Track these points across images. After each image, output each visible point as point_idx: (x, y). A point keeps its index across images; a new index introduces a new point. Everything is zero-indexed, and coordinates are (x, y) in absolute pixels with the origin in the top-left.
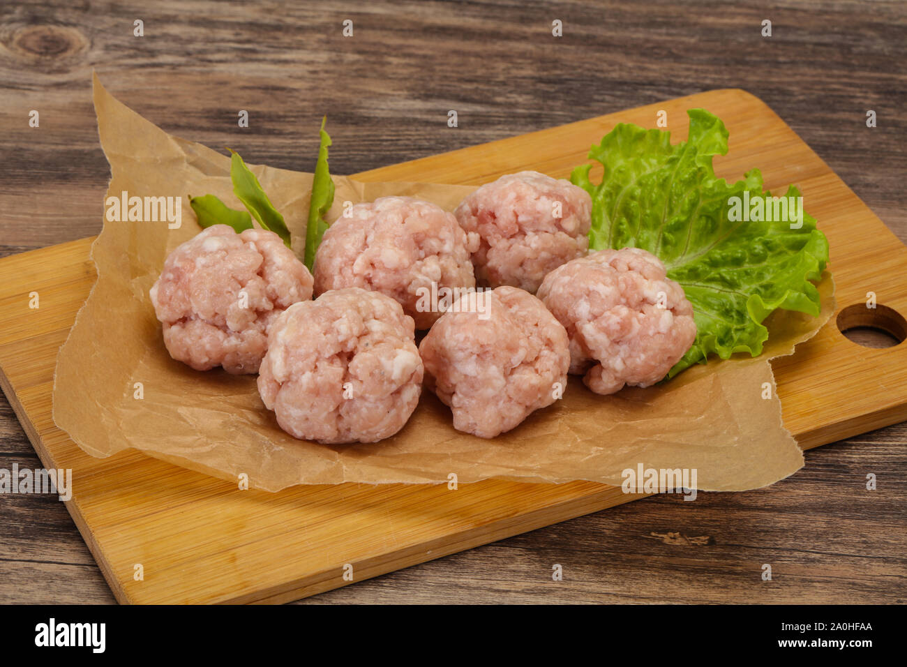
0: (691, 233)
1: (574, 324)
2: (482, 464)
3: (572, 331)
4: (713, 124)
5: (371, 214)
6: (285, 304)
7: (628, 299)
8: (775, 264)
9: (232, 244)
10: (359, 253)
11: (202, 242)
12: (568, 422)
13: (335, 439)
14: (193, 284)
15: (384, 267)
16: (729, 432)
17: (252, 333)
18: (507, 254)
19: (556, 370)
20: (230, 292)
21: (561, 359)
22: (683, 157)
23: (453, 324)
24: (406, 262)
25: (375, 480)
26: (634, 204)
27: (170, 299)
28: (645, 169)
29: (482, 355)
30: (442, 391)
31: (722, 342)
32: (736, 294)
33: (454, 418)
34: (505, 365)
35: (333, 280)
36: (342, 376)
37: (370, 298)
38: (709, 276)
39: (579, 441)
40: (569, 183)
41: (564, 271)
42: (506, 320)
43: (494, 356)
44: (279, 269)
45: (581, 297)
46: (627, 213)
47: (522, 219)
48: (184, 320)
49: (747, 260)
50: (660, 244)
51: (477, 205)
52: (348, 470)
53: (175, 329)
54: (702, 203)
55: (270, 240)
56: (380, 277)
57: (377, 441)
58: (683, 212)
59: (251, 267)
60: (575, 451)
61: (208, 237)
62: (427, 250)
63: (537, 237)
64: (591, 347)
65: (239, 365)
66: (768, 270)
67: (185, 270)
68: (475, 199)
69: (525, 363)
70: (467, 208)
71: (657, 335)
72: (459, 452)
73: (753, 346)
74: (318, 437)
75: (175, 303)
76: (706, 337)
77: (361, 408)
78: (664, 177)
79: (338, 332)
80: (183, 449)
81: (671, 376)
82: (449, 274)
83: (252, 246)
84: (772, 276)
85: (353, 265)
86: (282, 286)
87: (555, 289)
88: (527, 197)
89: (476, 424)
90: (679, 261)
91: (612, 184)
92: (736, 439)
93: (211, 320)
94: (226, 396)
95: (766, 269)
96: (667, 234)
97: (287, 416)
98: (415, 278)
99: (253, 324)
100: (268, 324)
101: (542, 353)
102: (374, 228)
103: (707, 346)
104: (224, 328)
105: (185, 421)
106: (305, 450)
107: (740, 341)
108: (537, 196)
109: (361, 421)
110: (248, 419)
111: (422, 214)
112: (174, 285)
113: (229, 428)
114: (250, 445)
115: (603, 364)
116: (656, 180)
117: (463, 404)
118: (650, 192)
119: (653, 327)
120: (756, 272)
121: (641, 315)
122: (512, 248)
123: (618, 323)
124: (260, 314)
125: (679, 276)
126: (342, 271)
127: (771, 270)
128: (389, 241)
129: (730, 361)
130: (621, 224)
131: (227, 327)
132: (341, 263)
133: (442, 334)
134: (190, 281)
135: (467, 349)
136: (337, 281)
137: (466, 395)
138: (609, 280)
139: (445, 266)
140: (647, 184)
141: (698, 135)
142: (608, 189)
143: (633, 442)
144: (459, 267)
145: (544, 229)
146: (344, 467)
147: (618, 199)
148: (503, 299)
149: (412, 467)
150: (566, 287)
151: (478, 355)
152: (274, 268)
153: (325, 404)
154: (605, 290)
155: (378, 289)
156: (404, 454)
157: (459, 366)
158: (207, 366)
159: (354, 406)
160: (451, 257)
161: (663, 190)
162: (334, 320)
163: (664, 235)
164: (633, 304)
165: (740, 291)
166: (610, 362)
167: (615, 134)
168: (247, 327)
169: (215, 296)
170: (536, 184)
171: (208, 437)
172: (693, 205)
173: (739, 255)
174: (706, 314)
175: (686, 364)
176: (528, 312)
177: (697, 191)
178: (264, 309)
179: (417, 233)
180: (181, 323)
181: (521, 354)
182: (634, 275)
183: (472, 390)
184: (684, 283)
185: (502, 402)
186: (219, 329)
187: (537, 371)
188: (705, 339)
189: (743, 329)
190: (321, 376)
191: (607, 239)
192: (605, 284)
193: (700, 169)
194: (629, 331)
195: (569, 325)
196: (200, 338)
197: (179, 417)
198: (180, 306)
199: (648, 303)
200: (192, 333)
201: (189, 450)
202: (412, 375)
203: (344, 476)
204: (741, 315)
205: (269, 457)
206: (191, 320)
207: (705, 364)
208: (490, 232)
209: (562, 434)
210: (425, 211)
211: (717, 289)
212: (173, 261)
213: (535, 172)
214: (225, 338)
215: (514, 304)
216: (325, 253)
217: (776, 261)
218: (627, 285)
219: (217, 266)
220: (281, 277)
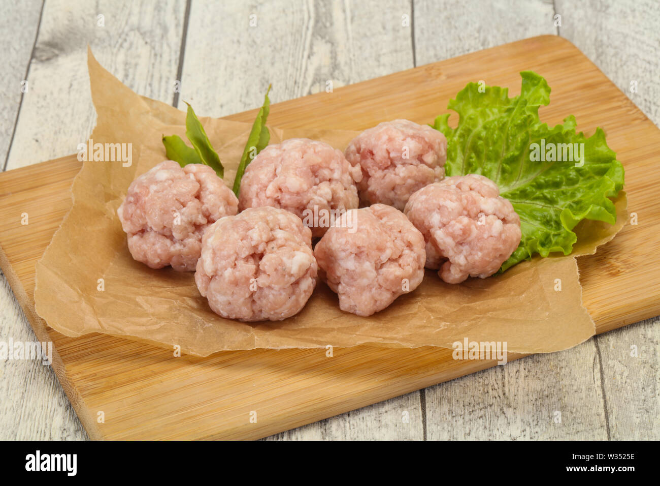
0: (523, 164)
1: (429, 231)
2: (359, 335)
3: (428, 236)
4: (539, 82)
5: (279, 152)
6: (215, 219)
7: (469, 211)
8: (585, 186)
9: (177, 175)
10: (270, 181)
11: (154, 174)
12: (425, 304)
13: (251, 318)
14: (148, 205)
15: (289, 191)
16: (541, 309)
17: (191, 241)
18: (382, 181)
19: (414, 265)
20: (174, 211)
21: (419, 257)
22: (517, 108)
23: (337, 231)
24: (305, 187)
25: (278, 347)
26: (480, 142)
27: (132, 216)
28: (489, 116)
29: (359, 254)
30: (331, 282)
31: (543, 244)
32: (554, 209)
33: (340, 302)
34: (375, 262)
35: (252, 202)
36: (254, 271)
37: (277, 213)
38: (535, 196)
39: (432, 318)
40: (430, 128)
41: (422, 192)
42: (376, 228)
43: (367, 254)
44: (211, 193)
45: (434, 210)
46: (475, 149)
47: (392, 155)
48: (143, 231)
49: (564, 183)
50: (500, 173)
51: (360, 146)
52: (258, 339)
53: (135, 238)
55: (205, 172)
56: (286, 199)
57: (283, 319)
58: (517, 149)
59: (190, 192)
60: (429, 325)
61: (158, 171)
62: (321, 177)
63: (404, 169)
64: (442, 247)
65: (183, 265)
66: (579, 190)
67: (142, 194)
68: (359, 142)
69: (391, 260)
70: (353, 148)
71: (491, 238)
72: (343, 326)
73: (565, 247)
74: (239, 316)
75: (135, 219)
76: (531, 240)
77: (269, 295)
78: (503, 122)
79: (251, 238)
80: (139, 327)
81: (503, 270)
82: (338, 195)
83: (192, 176)
84: (582, 194)
85: (266, 190)
86: (213, 206)
87: (415, 205)
88: (397, 139)
89: (356, 306)
90: (513, 186)
91: (464, 128)
92: (547, 314)
93: (161, 231)
94: (173, 287)
95: (578, 190)
96: (505, 165)
97: (216, 301)
99: (192, 234)
100: (203, 234)
101: (404, 253)
102: (281, 163)
103: (532, 248)
104: (171, 237)
105: (141, 307)
106: (228, 325)
107: (557, 244)
109: (269, 304)
110: (188, 305)
111: (317, 151)
112: (134, 205)
113: (174, 311)
114: (188, 323)
115: (451, 261)
116: (497, 125)
117: (346, 291)
118: (492, 134)
119: (487, 232)
120: (570, 192)
122: (386, 177)
123: (461, 229)
124: (198, 227)
125: (513, 196)
126: (259, 195)
127: (581, 190)
128: (292, 171)
129: (548, 258)
130: (471, 158)
131: (173, 237)
132: (257, 189)
133: (330, 240)
134: (145, 202)
135: (348, 250)
136: (254, 201)
137: (348, 285)
138: (454, 197)
139: (335, 189)
140: (490, 128)
141: (528, 90)
142: (462, 132)
143: (473, 317)
144: (345, 189)
145: (410, 162)
146: (256, 337)
147: (468, 140)
148: (376, 213)
149: (306, 337)
150: (423, 203)
151: (356, 254)
152: (207, 193)
153: (242, 293)
154: (452, 205)
155: (285, 207)
156: (303, 328)
157: (342, 263)
158: (160, 266)
159: (263, 294)
160: (339, 183)
161: (502, 132)
162: (249, 230)
163: (503, 166)
165: (558, 206)
166: (456, 258)
167: (466, 90)
168: (187, 236)
169: (163, 214)
170: (404, 129)
171: (157, 318)
172: (525, 143)
173: (558, 180)
174: (532, 224)
175: (516, 261)
176: (394, 222)
177: (527, 133)
178: (200, 223)
180: (141, 234)
181: (388, 253)
182: (474, 193)
183: (352, 280)
184: (516, 201)
185: (374, 289)
186: (167, 238)
187: (400, 265)
188: (530, 242)
189: (559, 235)
190: (239, 271)
191: (461, 169)
192: (451, 200)
193: (529, 116)
194: (469, 235)
195: (425, 232)
196: (154, 244)
197: (137, 304)
198: (139, 221)
199: (484, 214)
200: (148, 241)
201: (144, 328)
202: (307, 270)
203: (256, 344)
204: (558, 224)
205: (202, 331)
206: (147, 231)
207: (530, 261)
208: (370, 165)
209: (420, 314)
210: (319, 149)
211: (541, 205)
212: (134, 187)
213: (405, 120)
214: (172, 245)
215: (384, 216)
216: (246, 182)
217: (584, 184)
218: (468, 201)
219: (165, 192)
220: (212, 199)
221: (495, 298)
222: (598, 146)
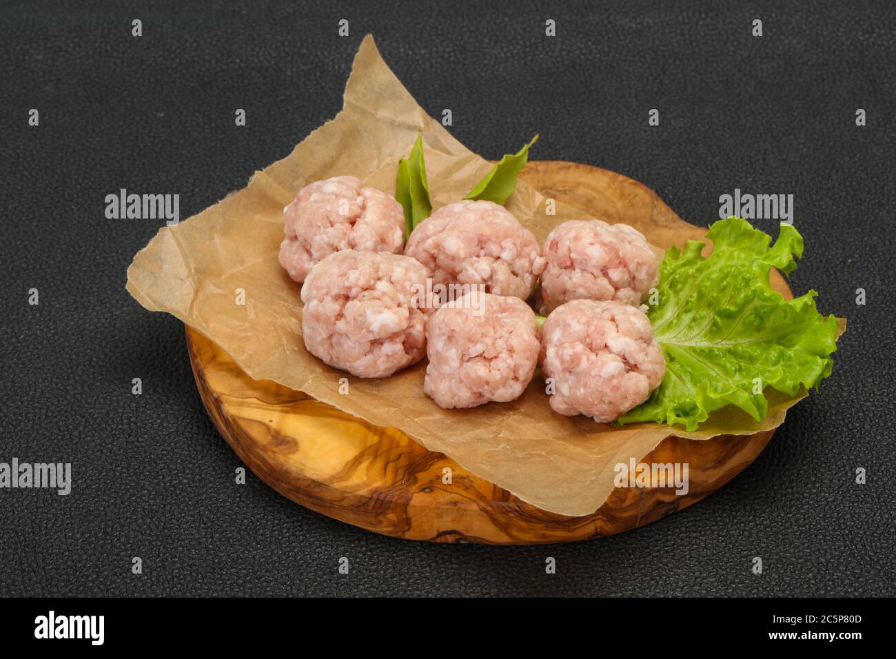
98: (466, 270)
108: (593, 241)
121: (593, 356)
164: (594, 346)
179: (482, 235)
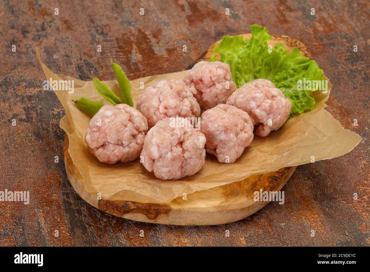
0: (263, 72)
1: (251, 111)
6: (142, 130)
7: (267, 97)
9: (115, 112)
11: (103, 113)
13: (180, 177)
14: (107, 131)
15: (171, 108)
16: (321, 137)
17: (133, 144)
18: (210, 94)
20: (122, 130)
21: (251, 126)
22: (253, 44)
23: (210, 122)
26: (240, 66)
27: (98, 138)
29: (226, 130)
34: (235, 132)
35: (153, 118)
36: (182, 151)
38: (279, 86)
39: (266, 155)
43: (231, 130)
44: (136, 117)
45: (251, 100)
47: (213, 79)
49: (289, 77)
51: (193, 78)
53: (101, 150)
54: (265, 60)
56: (171, 112)
58: (259, 65)
59: (127, 119)
60: (267, 159)
61: (104, 111)
62: (183, 97)
63: (220, 85)
64: (259, 118)
65: (128, 158)
67: (101, 126)
68: (191, 77)
69: (241, 130)
70: (188, 81)
73: (310, 106)
75: (100, 140)
77: (191, 162)
78: (248, 53)
79: (177, 134)
83: (123, 111)
85: (159, 110)
86: (140, 124)
87: (238, 101)
88: (213, 70)
91: (227, 60)
92: (326, 138)
93: (116, 143)
97: (161, 172)
99: (133, 141)
100: (138, 139)
101: (245, 125)
104: (122, 145)
109: (191, 167)
110: (141, 177)
112: (97, 132)
115: (264, 124)
116: (245, 55)
117: (222, 151)
118: (245, 60)
119: (280, 105)
120: (295, 80)
122: (212, 91)
123: (269, 106)
126: (155, 113)
130: (237, 74)
131: (123, 144)
132: (154, 111)
134: (105, 129)
135: (220, 129)
136: (155, 118)
137: (222, 148)
138: (259, 91)
140: (242, 57)
141: (256, 34)
143: (286, 150)
144: (194, 100)
145: (221, 81)
146: (191, 186)
147: (233, 65)
148: (222, 109)
149: (213, 180)
150: (243, 98)
151: (224, 131)
152: (134, 117)
153: (177, 164)
154: (259, 95)
155: (172, 116)
157: (217, 137)
158: (116, 162)
159: (188, 162)
161: (249, 58)
162: (173, 130)
165: (293, 88)
166: (267, 122)
168: (131, 143)
169: (117, 133)
172: (262, 61)
173: (285, 76)
176: (234, 111)
177: (262, 56)
178: (135, 134)
180: (103, 147)
181: (240, 127)
182: (266, 88)
183: (224, 145)
185: (237, 147)
186: (120, 146)
187: (245, 132)
190: (175, 153)
194: (273, 108)
195: (249, 112)
196: (113, 151)
198: (102, 140)
199: (274, 97)
200: (109, 150)
203: (193, 189)
204: (297, 97)
205: (158, 189)
206: (107, 145)
207: (293, 117)
208: (202, 87)
209: (258, 155)
211: (285, 90)
212: (94, 123)
214: (123, 149)
215: (227, 109)
217: (299, 75)
218: (266, 92)
219: (115, 121)
220: (138, 120)
221: (290, 138)
222: (297, 56)
